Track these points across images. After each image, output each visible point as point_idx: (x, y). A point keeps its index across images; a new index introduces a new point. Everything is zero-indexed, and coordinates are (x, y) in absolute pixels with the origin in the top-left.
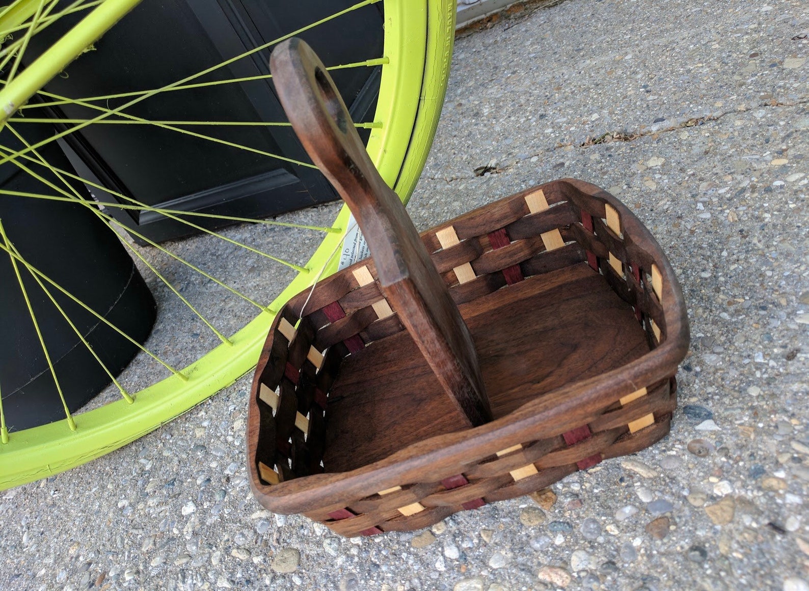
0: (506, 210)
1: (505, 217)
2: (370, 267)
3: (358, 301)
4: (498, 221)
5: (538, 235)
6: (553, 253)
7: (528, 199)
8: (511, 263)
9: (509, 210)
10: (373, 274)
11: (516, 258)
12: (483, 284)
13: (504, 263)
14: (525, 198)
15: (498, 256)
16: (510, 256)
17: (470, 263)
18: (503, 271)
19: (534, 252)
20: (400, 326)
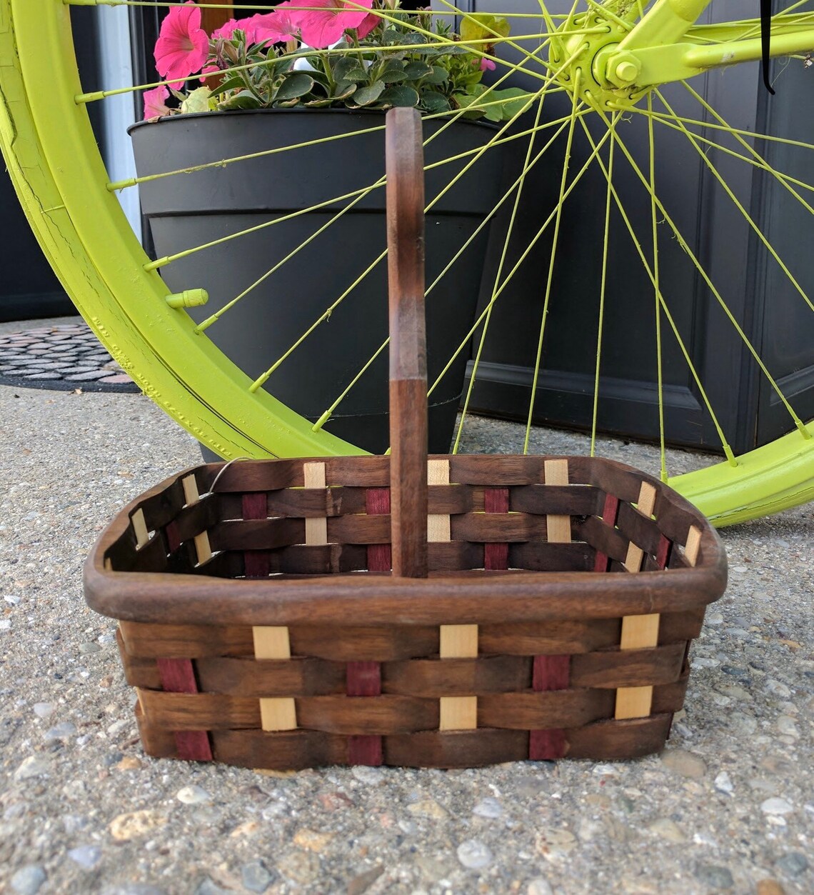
0: (519, 466)
1: (514, 474)
2: (329, 467)
3: (292, 505)
4: (504, 475)
5: (544, 516)
6: (555, 546)
7: (549, 465)
8: (500, 538)
9: (520, 468)
10: (329, 478)
11: (508, 533)
12: (454, 552)
13: (491, 534)
14: (545, 462)
15: (488, 522)
16: (503, 529)
17: (452, 516)
18: (486, 546)
19: (532, 536)
20: (328, 565)
